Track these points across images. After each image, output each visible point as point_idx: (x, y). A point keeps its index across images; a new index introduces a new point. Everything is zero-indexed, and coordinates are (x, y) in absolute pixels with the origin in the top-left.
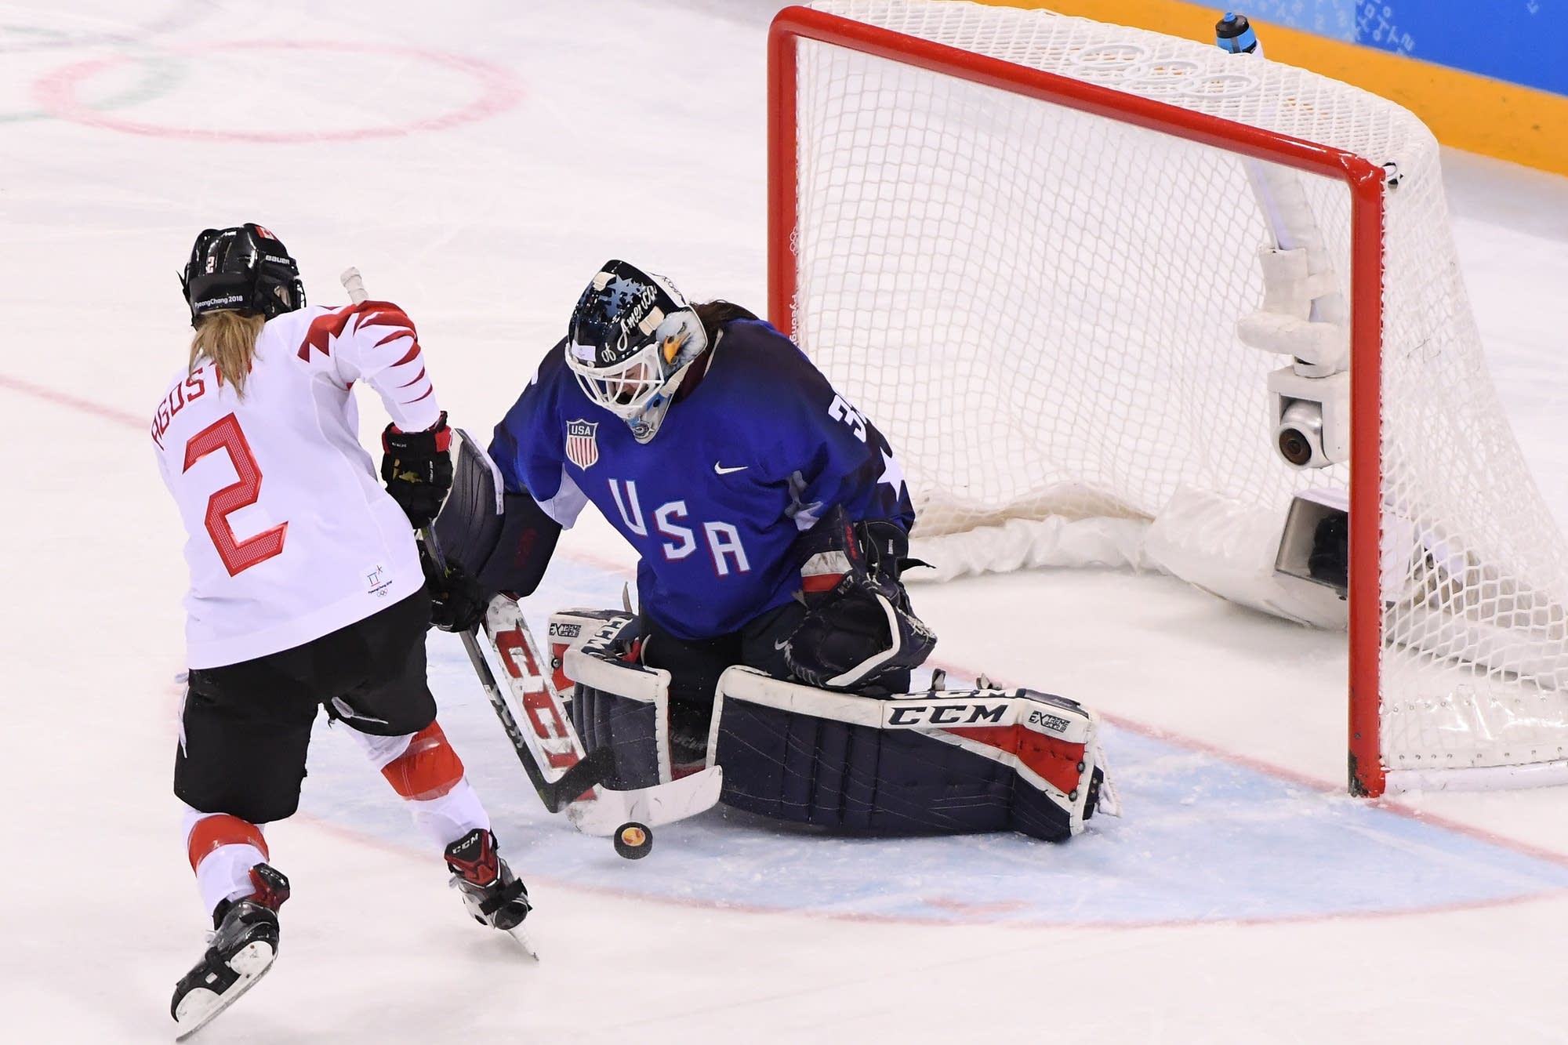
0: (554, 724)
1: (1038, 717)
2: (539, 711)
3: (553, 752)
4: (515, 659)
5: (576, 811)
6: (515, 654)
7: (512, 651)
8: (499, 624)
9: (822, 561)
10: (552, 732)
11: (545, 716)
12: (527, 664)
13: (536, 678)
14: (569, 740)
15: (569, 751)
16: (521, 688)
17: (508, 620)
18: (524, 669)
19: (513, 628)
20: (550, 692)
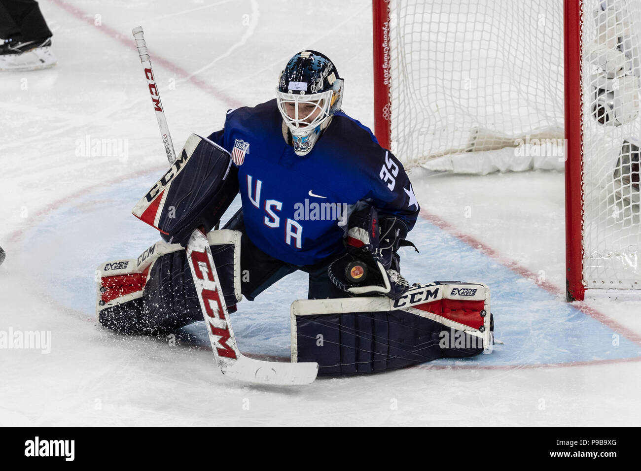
0: (218, 311)
1: (456, 291)
2: (210, 301)
3: (215, 326)
4: (201, 268)
5: (223, 362)
6: (201, 266)
7: (200, 263)
8: (194, 246)
9: (358, 232)
10: (216, 314)
11: (213, 304)
12: (208, 273)
13: (212, 282)
14: (225, 322)
15: (224, 328)
16: (202, 285)
17: (200, 246)
18: (205, 276)
19: (202, 251)
20: (219, 293)
